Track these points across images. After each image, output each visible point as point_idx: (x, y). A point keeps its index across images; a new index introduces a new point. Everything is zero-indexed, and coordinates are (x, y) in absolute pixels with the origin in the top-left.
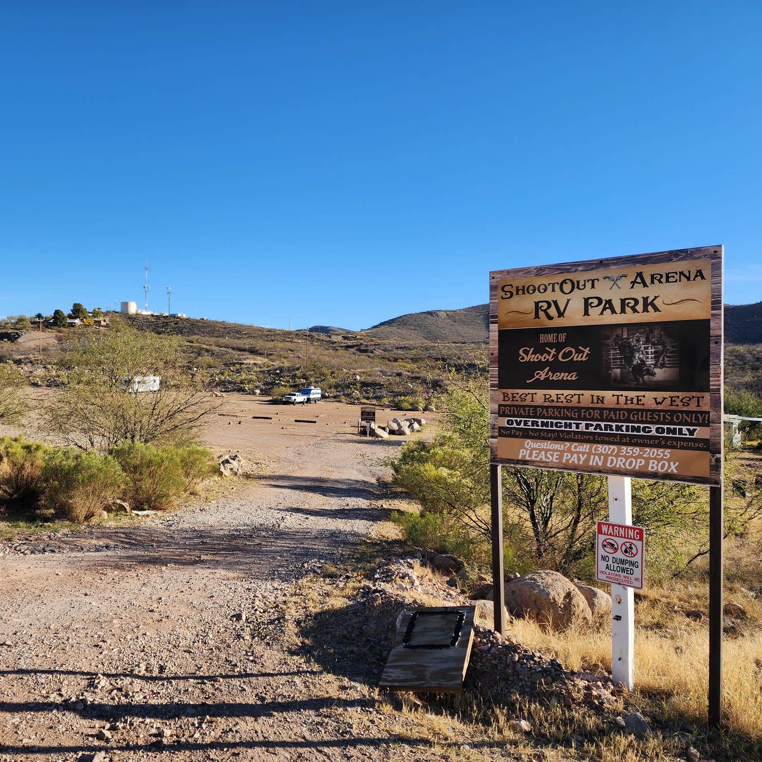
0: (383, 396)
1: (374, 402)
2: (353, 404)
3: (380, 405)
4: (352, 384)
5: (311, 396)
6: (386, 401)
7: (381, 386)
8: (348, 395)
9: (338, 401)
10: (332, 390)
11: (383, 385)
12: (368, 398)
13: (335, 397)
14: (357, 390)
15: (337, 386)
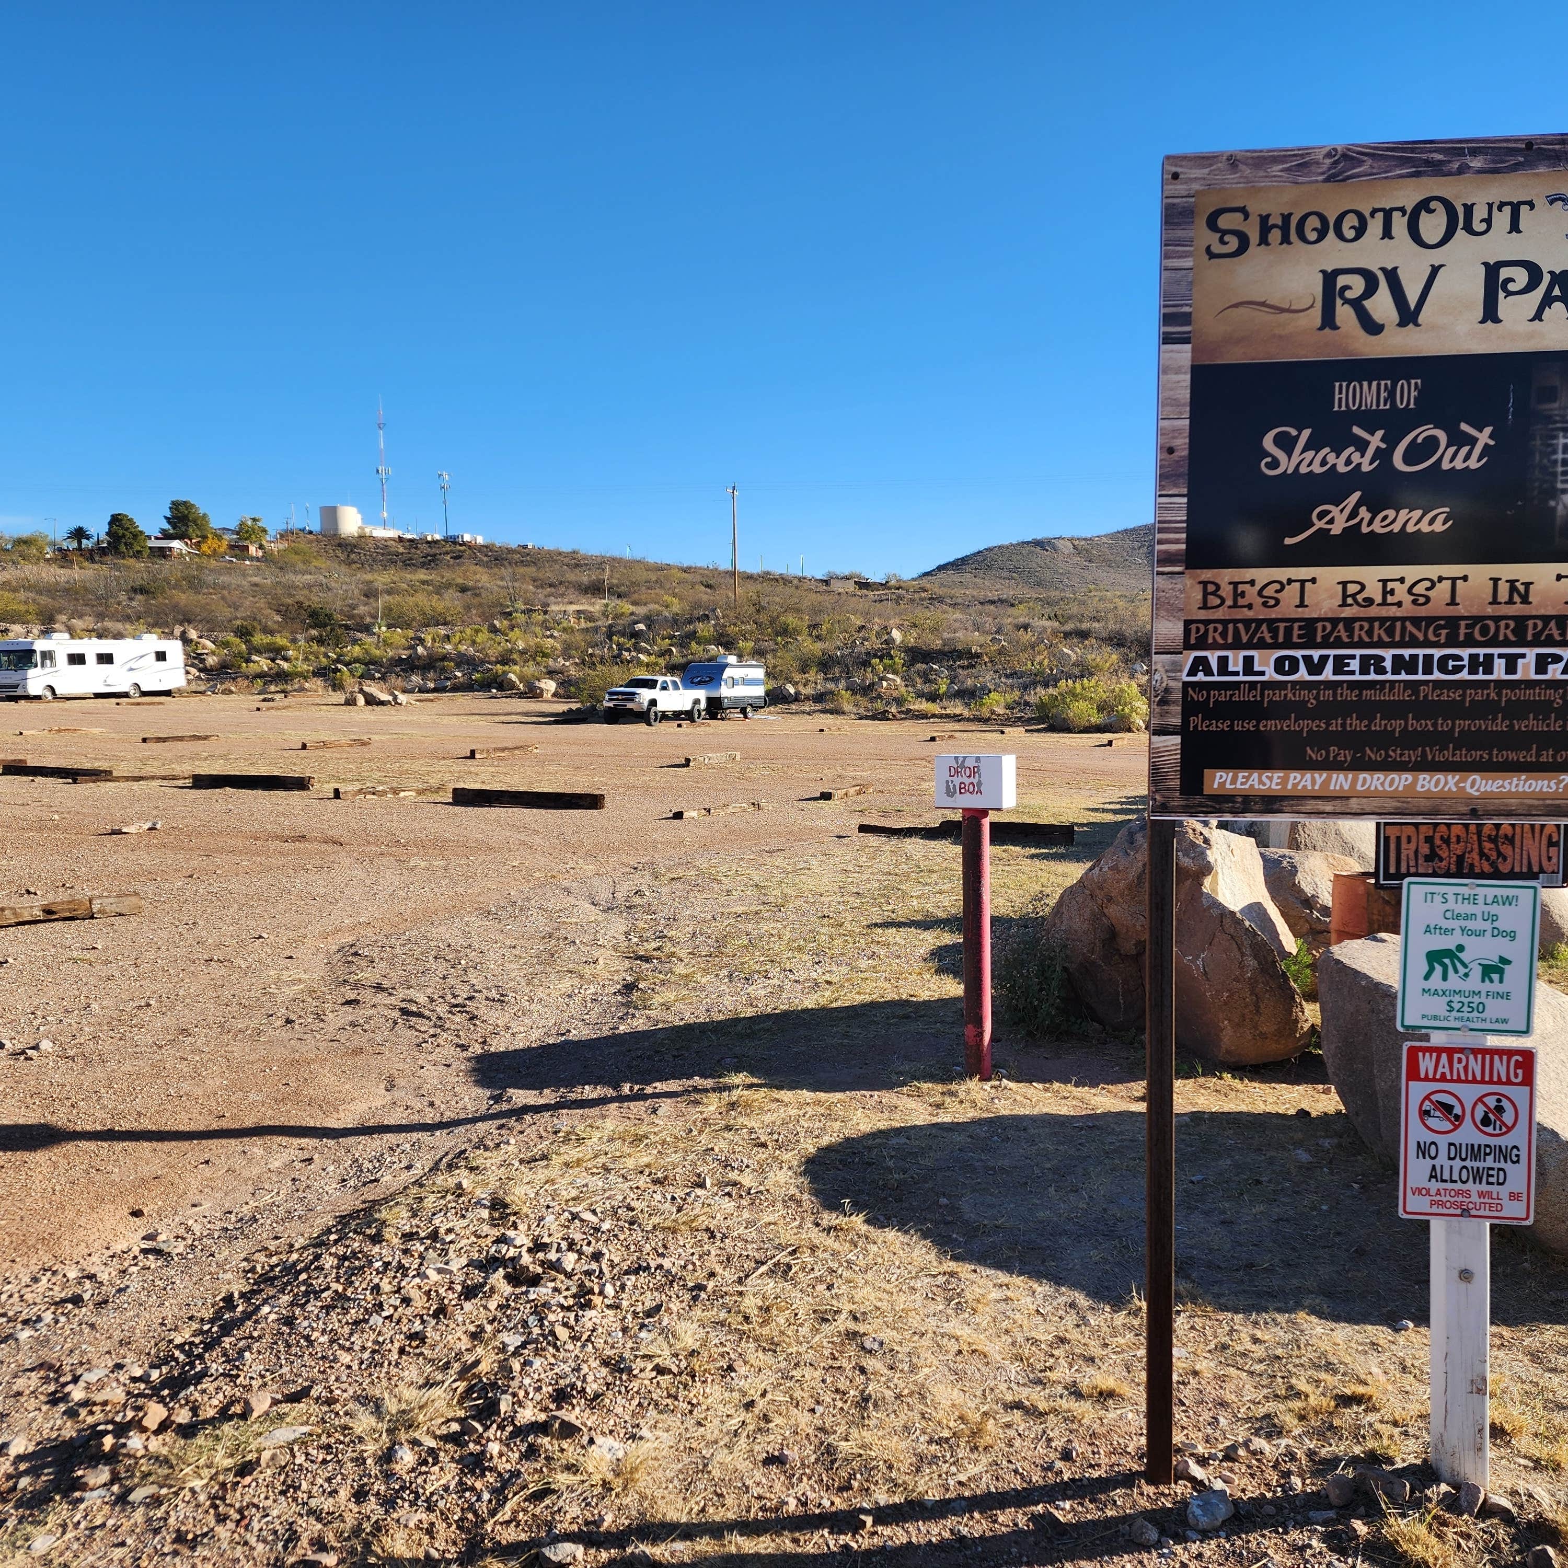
0: (984, 687)
1: (957, 708)
2: (882, 716)
3: (979, 719)
4: (875, 656)
5: (726, 692)
6: (997, 702)
7: (971, 658)
8: (866, 690)
9: (831, 712)
10: (812, 675)
11: (978, 656)
12: (933, 697)
13: (819, 698)
14: (895, 672)
15: (825, 664)
